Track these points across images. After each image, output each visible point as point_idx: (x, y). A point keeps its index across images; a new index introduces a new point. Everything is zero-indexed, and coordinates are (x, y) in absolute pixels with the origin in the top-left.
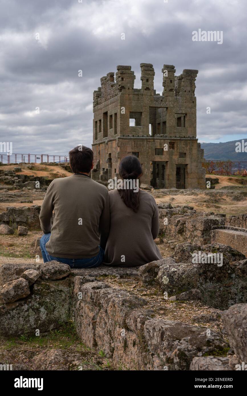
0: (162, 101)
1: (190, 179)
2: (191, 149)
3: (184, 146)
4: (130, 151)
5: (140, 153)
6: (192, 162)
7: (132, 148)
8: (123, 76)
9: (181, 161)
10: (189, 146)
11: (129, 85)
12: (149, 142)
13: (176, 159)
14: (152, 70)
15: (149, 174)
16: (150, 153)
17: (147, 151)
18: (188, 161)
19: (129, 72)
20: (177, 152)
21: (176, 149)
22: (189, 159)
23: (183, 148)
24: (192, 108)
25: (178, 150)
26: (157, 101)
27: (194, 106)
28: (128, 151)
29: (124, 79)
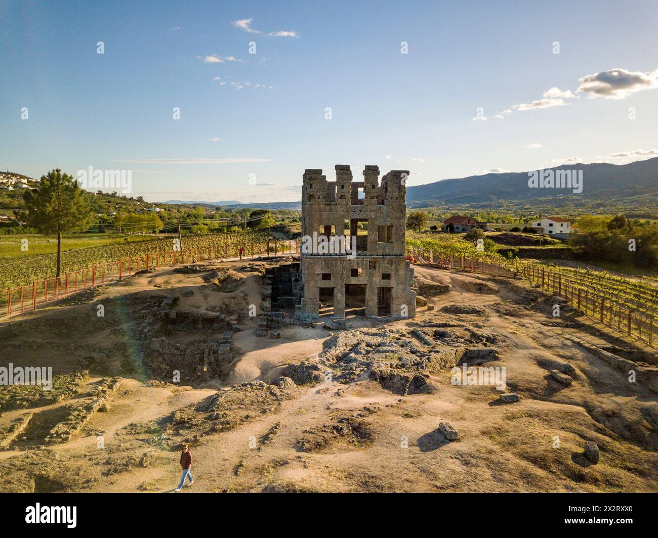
0: (360, 211)
1: (396, 306)
2: (397, 270)
3: (388, 266)
4: (319, 273)
5: (332, 275)
6: (398, 285)
7: (322, 269)
8: (312, 182)
9: (385, 283)
10: (394, 265)
11: (319, 193)
12: (344, 261)
13: (378, 281)
14: (348, 173)
15: (343, 299)
16: (344, 275)
17: (341, 272)
18: (393, 283)
19: (320, 177)
20: (379, 273)
21: (377, 269)
22: (394, 281)
23: (388, 267)
24: (399, 218)
25: (381, 271)
26: (354, 212)
27: (403, 216)
28: (317, 272)
29: (313, 186)
